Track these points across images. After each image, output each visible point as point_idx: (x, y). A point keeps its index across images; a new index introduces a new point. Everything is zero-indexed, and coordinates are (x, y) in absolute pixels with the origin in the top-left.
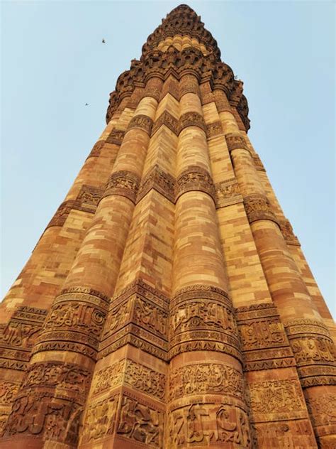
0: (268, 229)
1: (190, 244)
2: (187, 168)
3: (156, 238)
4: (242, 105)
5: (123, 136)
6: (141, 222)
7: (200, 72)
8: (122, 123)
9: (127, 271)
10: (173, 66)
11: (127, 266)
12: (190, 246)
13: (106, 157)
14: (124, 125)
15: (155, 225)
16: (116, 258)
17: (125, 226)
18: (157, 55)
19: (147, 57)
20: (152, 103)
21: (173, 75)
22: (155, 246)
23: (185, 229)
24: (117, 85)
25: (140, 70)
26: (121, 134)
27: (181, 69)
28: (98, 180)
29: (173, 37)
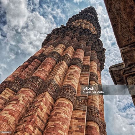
0: (94, 127)
1: (54, 127)
2: (66, 85)
3: (40, 118)
4: (103, 59)
5: (45, 58)
6: (35, 107)
7: (88, 40)
8: (47, 52)
9: (19, 131)
10: (78, 34)
11: (20, 128)
12: (53, 128)
13: (33, 66)
14: (47, 53)
15: (41, 111)
16: (17, 122)
17: (28, 106)
18: (73, 27)
19: (69, 26)
20: (63, 47)
21: (76, 38)
22: (37, 122)
23: (54, 117)
24: (52, 32)
25: (64, 30)
26: (45, 57)
27: (81, 36)
28: (25, 76)
29: (83, 20)
